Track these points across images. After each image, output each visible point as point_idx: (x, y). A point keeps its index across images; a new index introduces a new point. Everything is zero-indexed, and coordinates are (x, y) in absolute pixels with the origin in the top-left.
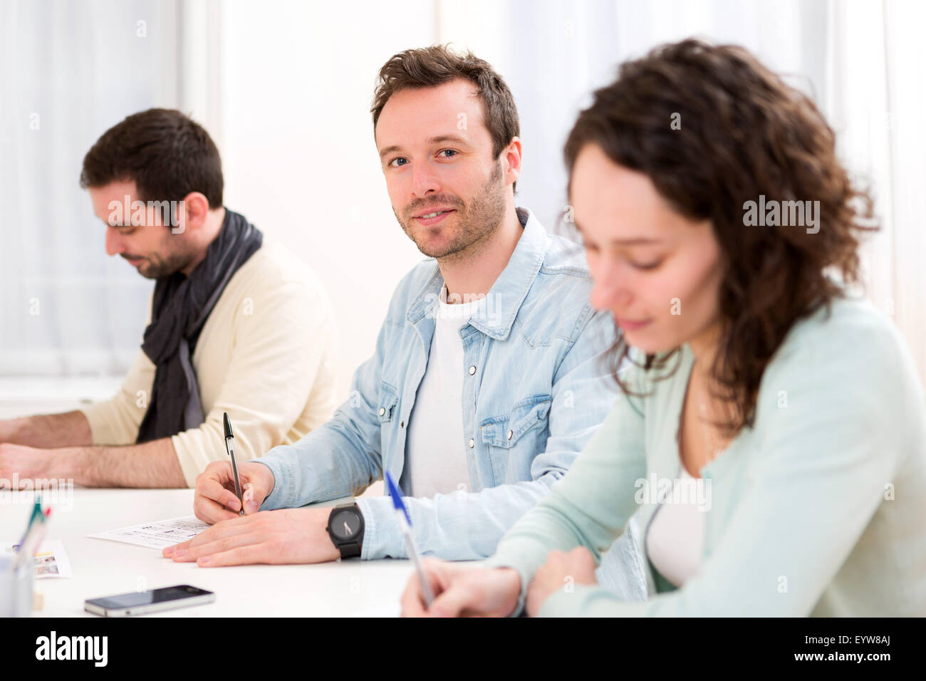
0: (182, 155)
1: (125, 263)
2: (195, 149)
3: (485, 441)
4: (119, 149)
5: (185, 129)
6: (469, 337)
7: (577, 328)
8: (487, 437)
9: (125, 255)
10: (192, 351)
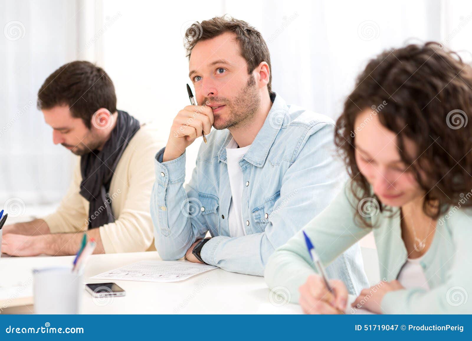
0: (94, 89)
1: (64, 149)
2: (101, 84)
3: (256, 221)
4: (58, 88)
5: (95, 73)
6: (244, 166)
7: (295, 155)
8: (256, 219)
9: (64, 144)
10: (107, 190)
